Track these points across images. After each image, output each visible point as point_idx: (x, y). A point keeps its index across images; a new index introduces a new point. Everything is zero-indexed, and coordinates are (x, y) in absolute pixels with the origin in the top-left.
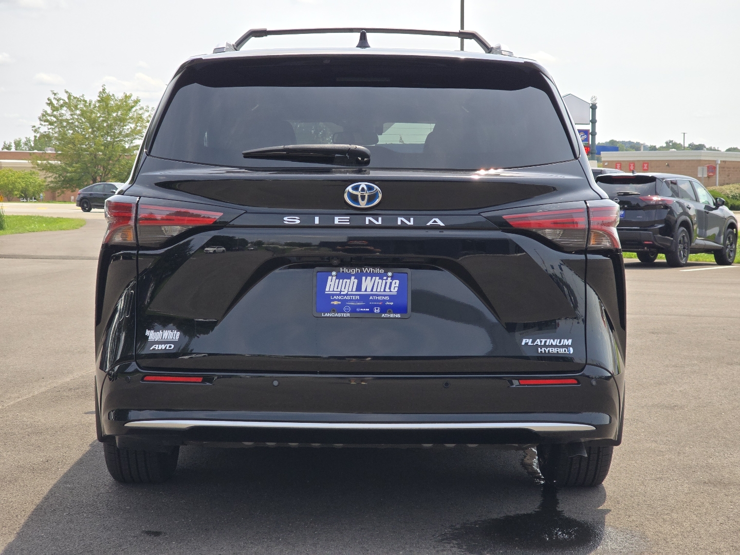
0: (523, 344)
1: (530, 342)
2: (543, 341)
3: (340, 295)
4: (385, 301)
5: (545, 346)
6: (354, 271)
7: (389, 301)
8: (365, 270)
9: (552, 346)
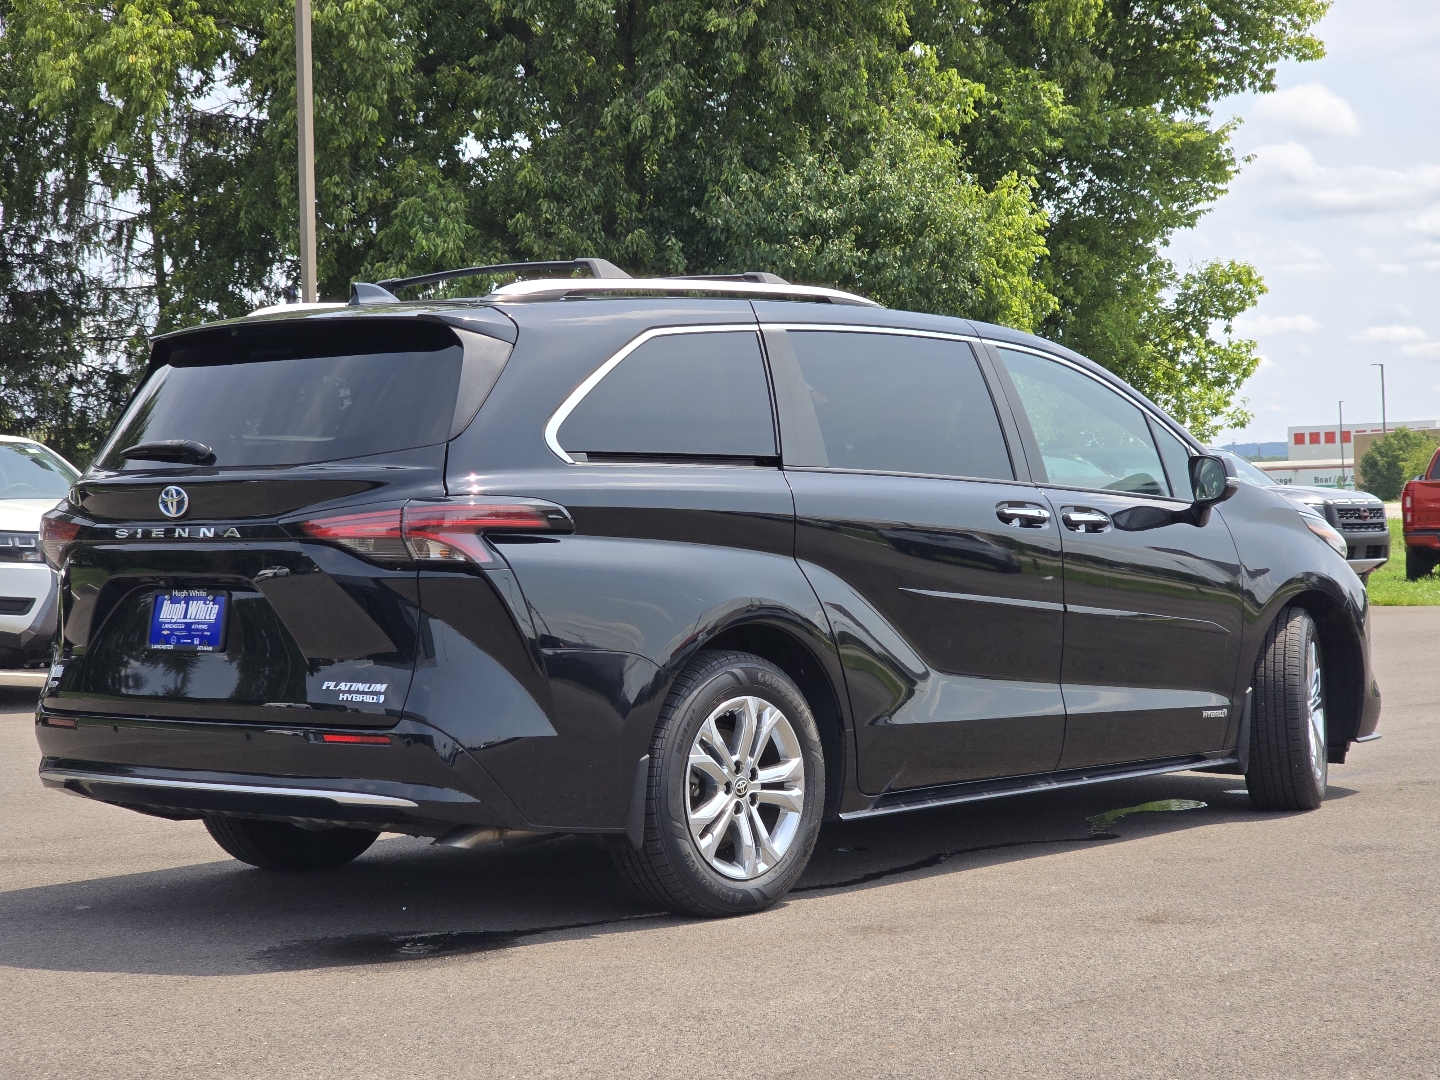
0: (324, 688)
1: (332, 685)
2: (349, 684)
3: (170, 623)
4: (203, 630)
5: (349, 692)
6: (184, 593)
7: (207, 631)
8: (193, 593)
9: (358, 692)
